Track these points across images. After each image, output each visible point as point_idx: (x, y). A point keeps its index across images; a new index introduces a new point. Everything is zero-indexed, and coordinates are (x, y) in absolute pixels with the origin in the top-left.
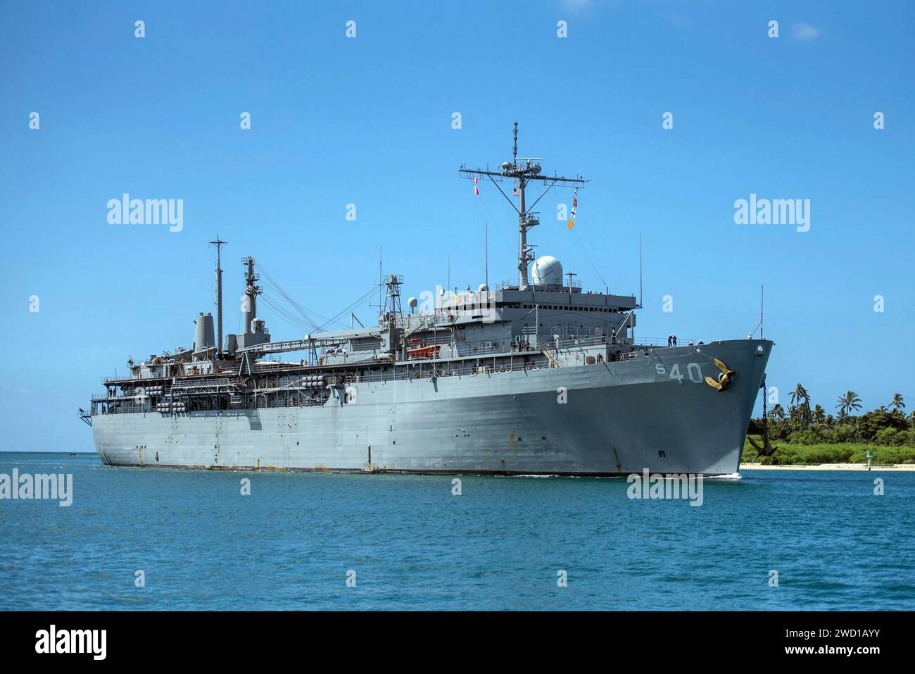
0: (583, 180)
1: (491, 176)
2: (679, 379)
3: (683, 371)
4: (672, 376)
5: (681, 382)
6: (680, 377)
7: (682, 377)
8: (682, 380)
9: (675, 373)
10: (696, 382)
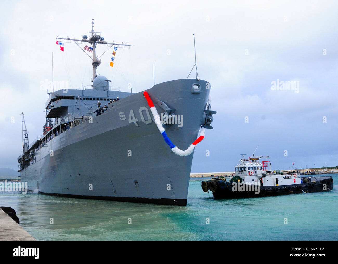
0: (129, 45)
1: (76, 41)
2: (135, 122)
3: (136, 115)
4: (130, 121)
5: (137, 125)
6: (135, 121)
7: (136, 120)
8: (137, 122)
9: (132, 118)
10: (147, 123)
